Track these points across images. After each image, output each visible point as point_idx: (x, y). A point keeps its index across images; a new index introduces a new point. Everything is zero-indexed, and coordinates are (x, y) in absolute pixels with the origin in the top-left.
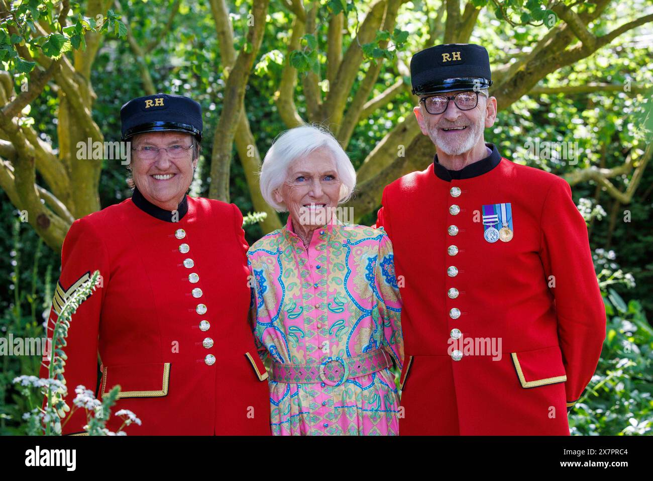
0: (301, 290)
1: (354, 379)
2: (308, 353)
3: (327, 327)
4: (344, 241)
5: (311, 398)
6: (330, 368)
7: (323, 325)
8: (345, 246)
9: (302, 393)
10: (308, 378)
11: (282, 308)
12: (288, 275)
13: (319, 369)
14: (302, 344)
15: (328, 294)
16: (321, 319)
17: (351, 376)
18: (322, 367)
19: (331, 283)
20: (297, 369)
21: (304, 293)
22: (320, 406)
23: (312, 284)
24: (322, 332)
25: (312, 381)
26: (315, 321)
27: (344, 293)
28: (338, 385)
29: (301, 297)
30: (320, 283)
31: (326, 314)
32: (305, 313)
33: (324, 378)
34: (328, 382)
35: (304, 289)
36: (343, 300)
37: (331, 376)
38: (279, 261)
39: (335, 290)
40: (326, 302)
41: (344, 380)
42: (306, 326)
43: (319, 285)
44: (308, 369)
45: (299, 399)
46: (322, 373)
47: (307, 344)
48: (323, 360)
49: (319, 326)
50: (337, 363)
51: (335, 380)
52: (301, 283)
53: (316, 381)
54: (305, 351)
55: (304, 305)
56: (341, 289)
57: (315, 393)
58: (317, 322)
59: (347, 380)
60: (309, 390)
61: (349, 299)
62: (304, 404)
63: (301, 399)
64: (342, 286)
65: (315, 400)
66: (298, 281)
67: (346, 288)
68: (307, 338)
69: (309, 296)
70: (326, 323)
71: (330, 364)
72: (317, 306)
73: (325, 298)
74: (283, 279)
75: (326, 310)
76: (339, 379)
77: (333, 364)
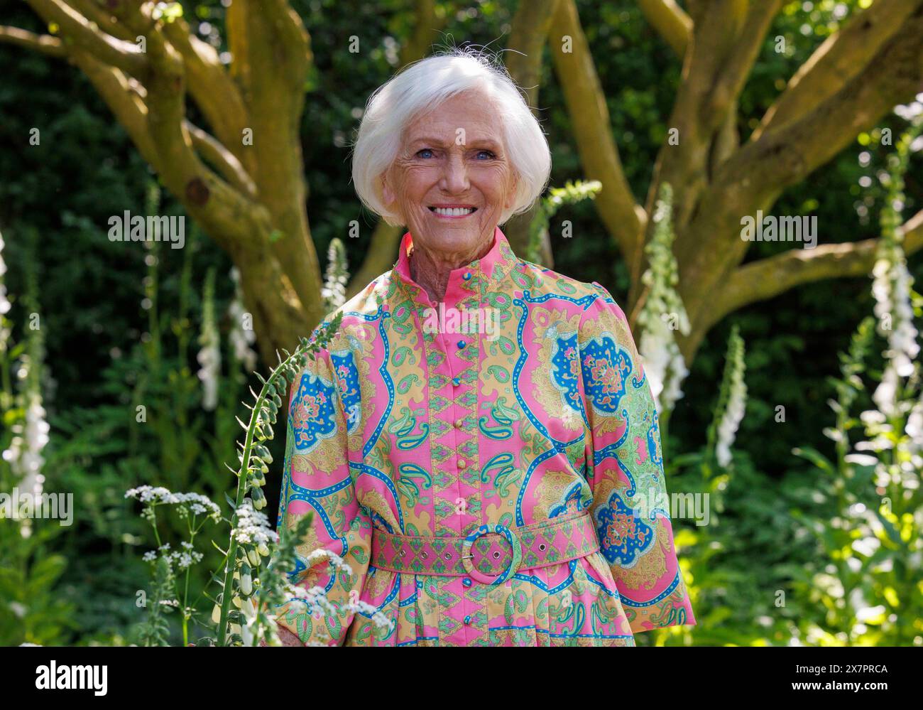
0: (425, 391)
1: (531, 571)
2: (438, 519)
3: (476, 466)
4: (517, 294)
5: (443, 609)
6: (484, 548)
7: (468, 463)
8: (520, 303)
9: (423, 598)
10: (439, 565)
11: (385, 427)
12: (398, 361)
13: (461, 547)
14: (424, 500)
15: (481, 399)
16: (466, 450)
17: (524, 566)
18: (468, 544)
19: (487, 377)
20: (416, 547)
21: (431, 396)
22: (460, 625)
23: (449, 379)
24: (467, 476)
25: (447, 572)
26: (453, 453)
27: (512, 400)
28: (499, 583)
29: (426, 404)
30: (465, 376)
31: (475, 441)
32: (433, 437)
33: (470, 568)
34: (478, 575)
35: (432, 390)
36: (509, 414)
37: (485, 565)
38: (382, 331)
39: (495, 392)
40: (475, 415)
41: (511, 573)
42: (435, 463)
43: (462, 381)
44: (439, 547)
45: (417, 610)
46: (466, 556)
47: (437, 501)
48: (469, 532)
49: (462, 463)
50: (498, 539)
51: (493, 571)
52: (426, 376)
53: (454, 572)
54: (432, 515)
55: (432, 420)
56: (506, 391)
57: (451, 599)
58: (459, 457)
59: (517, 575)
60: (439, 592)
61: (523, 414)
62: (428, 621)
63: (423, 610)
64: (510, 385)
65: (449, 612)
66: (421, 373)
67: (516, 390)
68: (436, 489)
69: (441, 403)
70: (476, 458)
71: (483, 541)
72: (459, 422)
73: (475, 407)
74: (390, 368)
75: (475, 432)
76: (501, 570)
77: (491, 539)
